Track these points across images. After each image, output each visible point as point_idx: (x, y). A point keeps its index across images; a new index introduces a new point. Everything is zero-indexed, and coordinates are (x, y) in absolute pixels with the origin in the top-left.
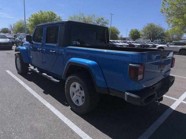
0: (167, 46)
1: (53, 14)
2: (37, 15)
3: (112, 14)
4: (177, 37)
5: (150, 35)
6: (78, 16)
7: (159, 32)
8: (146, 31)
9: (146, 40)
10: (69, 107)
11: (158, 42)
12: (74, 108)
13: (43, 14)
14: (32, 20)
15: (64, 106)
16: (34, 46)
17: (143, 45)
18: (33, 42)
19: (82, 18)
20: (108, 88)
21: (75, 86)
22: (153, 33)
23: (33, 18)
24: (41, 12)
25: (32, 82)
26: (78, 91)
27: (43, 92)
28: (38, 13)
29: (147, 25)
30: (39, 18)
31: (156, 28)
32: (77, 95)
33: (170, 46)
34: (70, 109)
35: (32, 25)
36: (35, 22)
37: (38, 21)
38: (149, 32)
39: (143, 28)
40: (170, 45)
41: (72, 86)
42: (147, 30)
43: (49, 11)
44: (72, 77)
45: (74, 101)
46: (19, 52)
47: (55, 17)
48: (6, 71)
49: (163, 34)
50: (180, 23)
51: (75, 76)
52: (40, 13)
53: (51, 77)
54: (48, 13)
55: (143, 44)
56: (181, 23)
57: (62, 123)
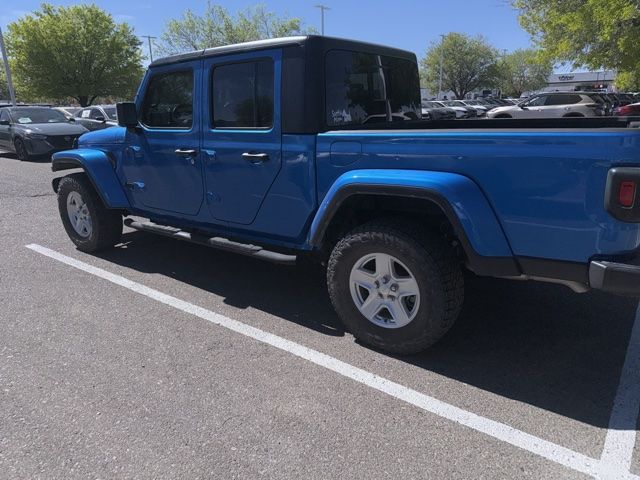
0: (520, 109)
1: (97, 18)
2: (36, 24)
3: (323, 8)
4: (537, 77)
5: (452, 76)
6: (206, 21)
7: (482, 64)
8: (438, 63)
9: (441, 94)
10: (349, 338)
11: (472, 97)
12: (377, 337)
13: (57, 19)
14: (17, 47)
15: (328, 336)
16: (152, 142)
17: (435, 112)
18: (141, 129)
19: (222, 26)
20: (515, 258)
21: (371, 267)
22: (461, 67)
23: (20, 39)
24: (48, 11)
25: (158, 275)
26: (386, 279)
27: (225, 301)
28: (36, 18)
29: (439, 41)
30: (44, 35)
31: (470, 49)
32: (381, 295)
33: (530, 108)
34: (356, 341)
35: (20, 67)
36: (31, 54)
37: (43, 47)
38: (450, 67)
39: (429, 54)
40: (531, 105)
41: (359, 268)
42: (442, 58)
43: (80, 7)
44: (363, 239)
45: (370, 316)
46: (81, 170)
47: (107, 30)
48: (28, 246)
49: (493, 70)
50: (573, 27)
51: (374, 233)
52: (46, 15)
53: (250, 246)
54: (79, 13)
55: (435, 108)
56: (575, 28)
57: (364, 390)
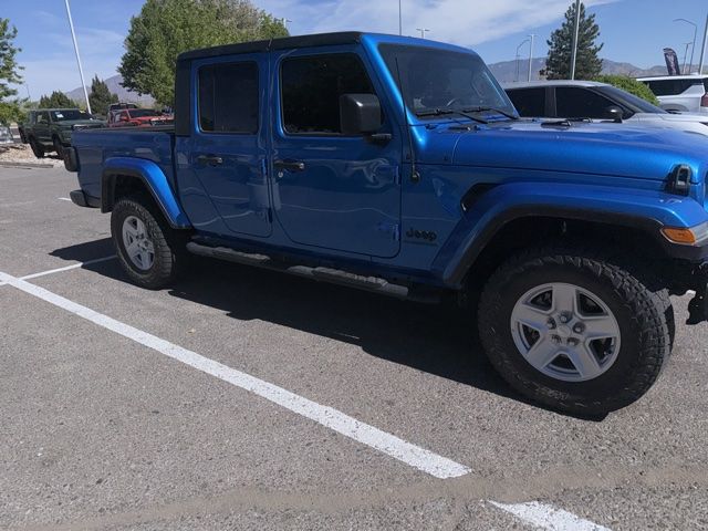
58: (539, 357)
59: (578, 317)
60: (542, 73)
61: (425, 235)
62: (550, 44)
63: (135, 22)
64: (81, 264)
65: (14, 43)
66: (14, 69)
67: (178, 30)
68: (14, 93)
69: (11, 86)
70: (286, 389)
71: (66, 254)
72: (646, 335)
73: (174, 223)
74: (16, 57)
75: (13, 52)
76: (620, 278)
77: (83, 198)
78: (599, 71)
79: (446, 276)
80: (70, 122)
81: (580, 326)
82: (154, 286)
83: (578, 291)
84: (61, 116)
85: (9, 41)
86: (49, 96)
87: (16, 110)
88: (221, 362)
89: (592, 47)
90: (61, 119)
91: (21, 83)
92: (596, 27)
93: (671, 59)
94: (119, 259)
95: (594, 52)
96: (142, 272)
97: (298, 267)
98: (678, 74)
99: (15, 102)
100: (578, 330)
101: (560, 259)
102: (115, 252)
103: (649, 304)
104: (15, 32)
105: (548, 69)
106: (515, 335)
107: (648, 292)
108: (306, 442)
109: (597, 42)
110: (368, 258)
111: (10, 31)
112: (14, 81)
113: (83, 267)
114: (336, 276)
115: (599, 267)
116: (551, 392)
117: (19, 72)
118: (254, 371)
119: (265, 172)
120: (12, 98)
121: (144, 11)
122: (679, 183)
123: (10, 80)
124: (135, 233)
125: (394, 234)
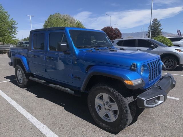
58: (101, 114)
59: (110, 103)
60: (147, 35)
61: (78, 78)
62: (149, 28)
63: (46, 22)
64: (10, 80)
65: (17, 26)
66: (16, 32)
67: (54, 24)
68: (15, 37)
69: (15, 36)
70: (37, 119)
71: (7, 78)
72: (123, 110)
73: (27, 72)
74: (17, 29)
75: (16, 28)
76: (116, 93)
77: (11, 64)
78: (161, 35)
79: (81, 89)
80: (26, 44)
81: (110, 106)
82: (22, 87)
83: (108, 96)
84: (24, 43)
85: (16, 26)
86: (26, 38)
87: (15, 41)
88: (26, 110)
89: (160, 29)
90: (24, 44)
91: (17, 35)
92: (160, 24)
93: (179, 32)
94: (16, 80)
95: (160, 30)
96: (20, 83)
97: (51, 85)
98: (181, 36)
99: (15, 39)
100: (109, 107)
101: (103, 87)
102: (15, 79)
103: (123, 101)
104: (17, 23)
105: (148, 34)
106: (96, 107)
107: (123, 97)
108: (32, 135)
109: (161, 28)
110: (66, 83)
111: (16, 23)
112: (15, 35)
113: (10, 81)
114: (59, 87)
115: (112, 90)
116: (104, 124)
117: (17, 33)
118: (32, 113)
119: (45, 59)
120: (15, 38)
121: (48, 19)
122: (133, 68)
123: (14, 34)
124: (20, 73)
125: (71, 77)
